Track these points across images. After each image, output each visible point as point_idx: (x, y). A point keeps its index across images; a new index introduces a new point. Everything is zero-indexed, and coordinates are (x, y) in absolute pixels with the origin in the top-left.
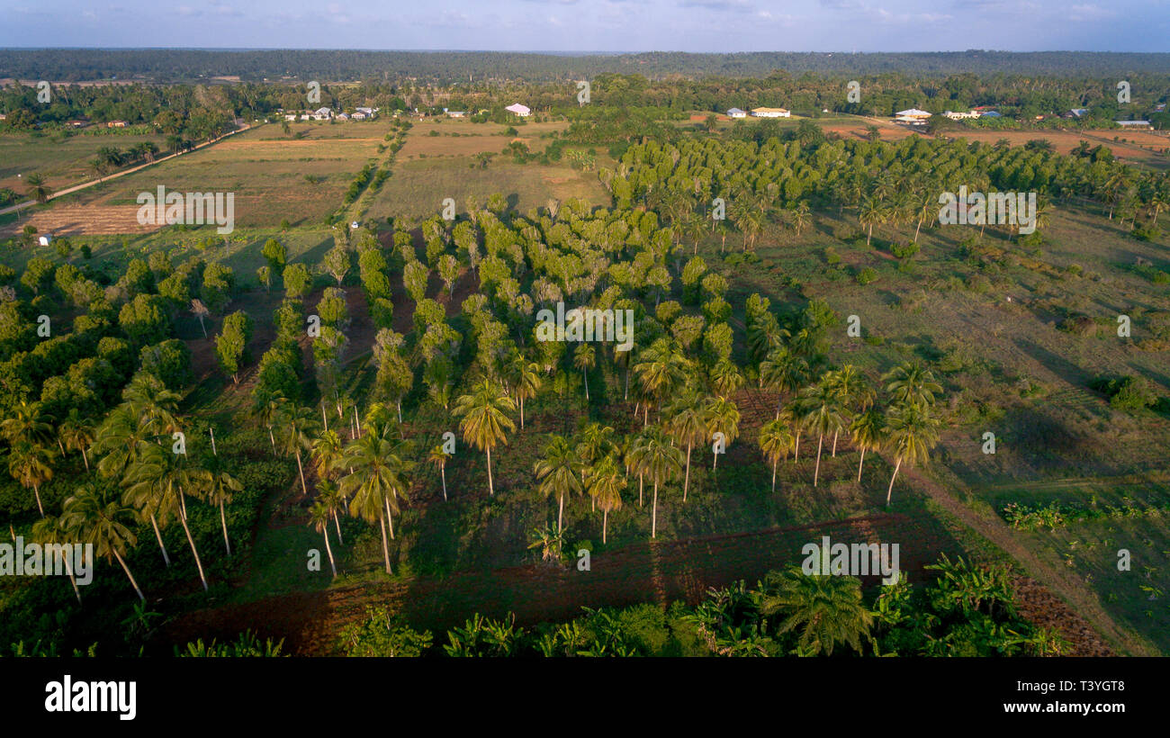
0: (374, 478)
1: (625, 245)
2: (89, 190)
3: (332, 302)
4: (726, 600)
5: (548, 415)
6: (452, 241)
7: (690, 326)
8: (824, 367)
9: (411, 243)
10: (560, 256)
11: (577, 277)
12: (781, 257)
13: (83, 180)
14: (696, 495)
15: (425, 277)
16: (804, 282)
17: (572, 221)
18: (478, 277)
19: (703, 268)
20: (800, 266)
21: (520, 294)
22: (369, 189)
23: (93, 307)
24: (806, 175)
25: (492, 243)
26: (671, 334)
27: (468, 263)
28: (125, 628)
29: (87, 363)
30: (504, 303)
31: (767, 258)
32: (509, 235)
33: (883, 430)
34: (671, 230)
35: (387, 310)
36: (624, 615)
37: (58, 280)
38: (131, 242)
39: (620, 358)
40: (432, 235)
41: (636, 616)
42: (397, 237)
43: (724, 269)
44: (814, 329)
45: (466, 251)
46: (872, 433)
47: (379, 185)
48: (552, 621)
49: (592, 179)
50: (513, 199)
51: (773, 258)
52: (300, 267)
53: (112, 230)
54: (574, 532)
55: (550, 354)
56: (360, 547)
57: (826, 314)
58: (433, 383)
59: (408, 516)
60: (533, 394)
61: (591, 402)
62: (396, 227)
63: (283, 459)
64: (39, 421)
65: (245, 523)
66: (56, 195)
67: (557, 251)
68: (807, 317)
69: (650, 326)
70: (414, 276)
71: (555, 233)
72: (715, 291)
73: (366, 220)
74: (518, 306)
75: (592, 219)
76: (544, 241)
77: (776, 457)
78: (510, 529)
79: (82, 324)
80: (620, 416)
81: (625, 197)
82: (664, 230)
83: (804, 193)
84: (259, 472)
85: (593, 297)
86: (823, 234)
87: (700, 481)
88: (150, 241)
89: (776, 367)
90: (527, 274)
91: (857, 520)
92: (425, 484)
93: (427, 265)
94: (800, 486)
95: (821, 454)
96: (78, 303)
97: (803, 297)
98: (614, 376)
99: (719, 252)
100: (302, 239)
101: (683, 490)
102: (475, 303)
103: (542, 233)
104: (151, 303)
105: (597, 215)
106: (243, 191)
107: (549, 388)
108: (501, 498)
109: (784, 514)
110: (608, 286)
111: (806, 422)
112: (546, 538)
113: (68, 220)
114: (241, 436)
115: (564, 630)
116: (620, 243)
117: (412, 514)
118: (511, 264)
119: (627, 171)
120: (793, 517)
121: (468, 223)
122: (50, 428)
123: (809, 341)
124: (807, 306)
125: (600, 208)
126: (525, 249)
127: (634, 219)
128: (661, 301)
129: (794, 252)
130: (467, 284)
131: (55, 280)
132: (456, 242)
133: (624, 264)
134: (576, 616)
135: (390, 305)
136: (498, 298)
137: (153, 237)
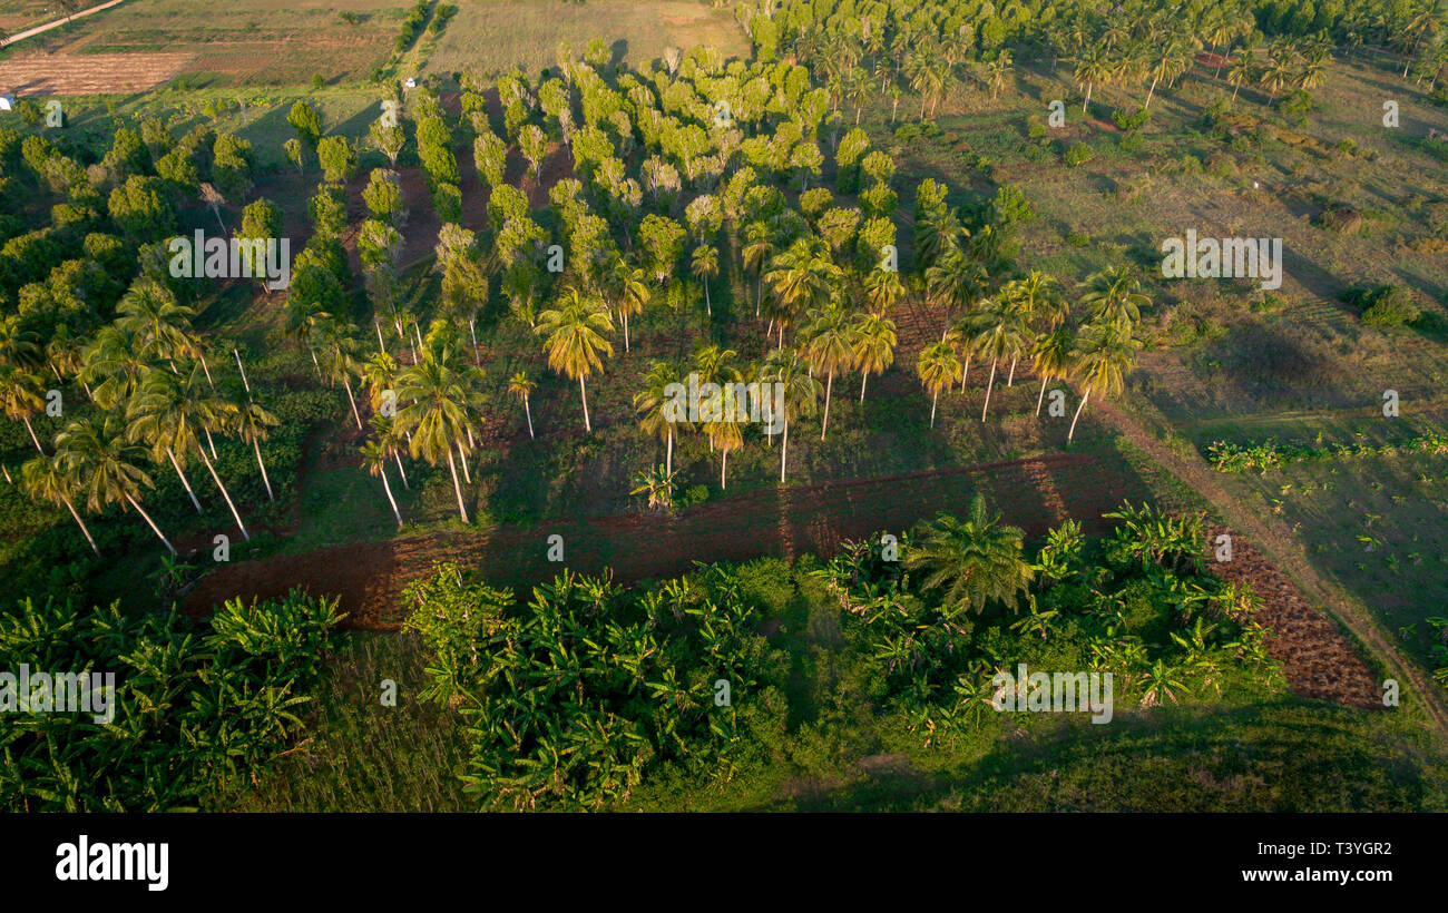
0: (436, 414)
1: (765, 112)
2: (54, 33)
3: (382, 187)
4: (864, 553)
5: (660, 335)
6: (538, 105)
7: (841, 221)
8: (1009, 274)
9: (484, 109)
10: (678, 127)
11: (700, 156)
12: (970, 129)
13: (46, 18)
14: (837, 433)
15: (502, 155)
16: (996, 162)
17: (697, 78)
18: (572, 156)
19: (865, 144)
20: (993, 141)
21: (625, 179)
22: (428, 32)
23: (74, 193)
24: (1012, 13)
25: (591, 109)
26: (817, 232)
27: (559, 136)
28: (155, 582)
29: (72, 266)
30: (605, 190)
31: (951, 130)
32: (612, 97)
33: (1070, 354)
34: (826, 92)
35: (454, 199)
36: (742, 571)
37: (27, 157)
38: (119, 105)
39: (750, 264)
40: (512, 97)
41: (756, 571)
42: (467, 101)
43: (893, 146)
44: (1001, 226)
45: (556, 119)
46: (1059, 356)
47: (441, 26)
48: (658, 576)
49: (725, 19)
50: (620, 47)
51: (960, 130)
52: (338, 141)
53: (93, 88)
54: (687, 476)
55: (662, 258)
56: (429, 493)
57: (1018, 206)
58: (513, 294)
59: (487, 457)
60: (639, 309)
61: (714, 319)
62: (463, 86)
63: (328, 389)
64: (18, 340)
65: (288, 463)
66: (13, 39)
67: (675, 121)
68: (993, 210)
69: (791, 222)
70: (488, 155)
71: (674, 94)
72: (879, 174)
73: (425, 77)
74: (622, 195)
75: (723, 76)
76: (659, 106)
77: (938, 386)
78: (610, 472)
79: (62, 214)
80: (750, 337)
81: (769, 45)
82: (816, 92)
83: (1007, 40)
84: (302, 403)
85: (722, 183)
86: (1027, 97)
87: (843, 415)
88: (143, 104)
89: (945, 274)
90: (636, 151)
91: (1029, 461)
92: (509, 418)
93: (505, 139)
94: (964, 422)
95: (994, 384)
96: (55, 187)
97: (992, 183)
98: (744, 286)
99: (888, 121)
100: (341, 102)
101: (821, 427)
102: (566, 190)
103: (657, 95)
104: (147, 188)
105: (729, 71)
106: (259, 35)
107: (658, 302)
108: (599, 436)
109: (942, 454)
110: (740, 167)
111: (977, 344)
112: (652, 483)
113: (32, 74)
114: (277, 359)
115: (672, 587)
116: (759, 110)
117: (491, 454)
118: (615, 137)
119: (773, 7)
120: (953, 457)
121: (558, 81)
122: (35, 348)
123: (992, 239)
124: (996, 195)
125: (734, 60)
126: (634, 118)
127: (777, 77)
128: (809, 189)
129: (986, 122)
130: (559, 165)
131: (22, 156)
132: (544, 107)
133: (762, 139)
134: (687, 572)
135: (457, 193)
136: (597, 185)
137: (147, 98)
